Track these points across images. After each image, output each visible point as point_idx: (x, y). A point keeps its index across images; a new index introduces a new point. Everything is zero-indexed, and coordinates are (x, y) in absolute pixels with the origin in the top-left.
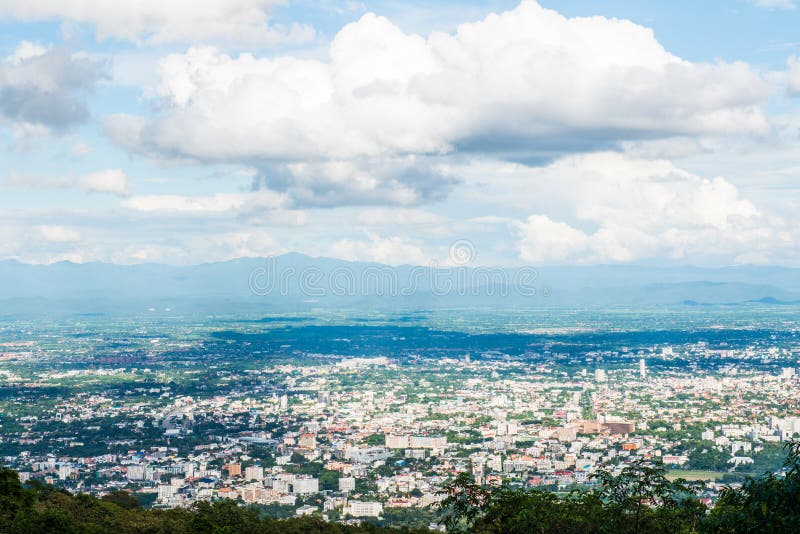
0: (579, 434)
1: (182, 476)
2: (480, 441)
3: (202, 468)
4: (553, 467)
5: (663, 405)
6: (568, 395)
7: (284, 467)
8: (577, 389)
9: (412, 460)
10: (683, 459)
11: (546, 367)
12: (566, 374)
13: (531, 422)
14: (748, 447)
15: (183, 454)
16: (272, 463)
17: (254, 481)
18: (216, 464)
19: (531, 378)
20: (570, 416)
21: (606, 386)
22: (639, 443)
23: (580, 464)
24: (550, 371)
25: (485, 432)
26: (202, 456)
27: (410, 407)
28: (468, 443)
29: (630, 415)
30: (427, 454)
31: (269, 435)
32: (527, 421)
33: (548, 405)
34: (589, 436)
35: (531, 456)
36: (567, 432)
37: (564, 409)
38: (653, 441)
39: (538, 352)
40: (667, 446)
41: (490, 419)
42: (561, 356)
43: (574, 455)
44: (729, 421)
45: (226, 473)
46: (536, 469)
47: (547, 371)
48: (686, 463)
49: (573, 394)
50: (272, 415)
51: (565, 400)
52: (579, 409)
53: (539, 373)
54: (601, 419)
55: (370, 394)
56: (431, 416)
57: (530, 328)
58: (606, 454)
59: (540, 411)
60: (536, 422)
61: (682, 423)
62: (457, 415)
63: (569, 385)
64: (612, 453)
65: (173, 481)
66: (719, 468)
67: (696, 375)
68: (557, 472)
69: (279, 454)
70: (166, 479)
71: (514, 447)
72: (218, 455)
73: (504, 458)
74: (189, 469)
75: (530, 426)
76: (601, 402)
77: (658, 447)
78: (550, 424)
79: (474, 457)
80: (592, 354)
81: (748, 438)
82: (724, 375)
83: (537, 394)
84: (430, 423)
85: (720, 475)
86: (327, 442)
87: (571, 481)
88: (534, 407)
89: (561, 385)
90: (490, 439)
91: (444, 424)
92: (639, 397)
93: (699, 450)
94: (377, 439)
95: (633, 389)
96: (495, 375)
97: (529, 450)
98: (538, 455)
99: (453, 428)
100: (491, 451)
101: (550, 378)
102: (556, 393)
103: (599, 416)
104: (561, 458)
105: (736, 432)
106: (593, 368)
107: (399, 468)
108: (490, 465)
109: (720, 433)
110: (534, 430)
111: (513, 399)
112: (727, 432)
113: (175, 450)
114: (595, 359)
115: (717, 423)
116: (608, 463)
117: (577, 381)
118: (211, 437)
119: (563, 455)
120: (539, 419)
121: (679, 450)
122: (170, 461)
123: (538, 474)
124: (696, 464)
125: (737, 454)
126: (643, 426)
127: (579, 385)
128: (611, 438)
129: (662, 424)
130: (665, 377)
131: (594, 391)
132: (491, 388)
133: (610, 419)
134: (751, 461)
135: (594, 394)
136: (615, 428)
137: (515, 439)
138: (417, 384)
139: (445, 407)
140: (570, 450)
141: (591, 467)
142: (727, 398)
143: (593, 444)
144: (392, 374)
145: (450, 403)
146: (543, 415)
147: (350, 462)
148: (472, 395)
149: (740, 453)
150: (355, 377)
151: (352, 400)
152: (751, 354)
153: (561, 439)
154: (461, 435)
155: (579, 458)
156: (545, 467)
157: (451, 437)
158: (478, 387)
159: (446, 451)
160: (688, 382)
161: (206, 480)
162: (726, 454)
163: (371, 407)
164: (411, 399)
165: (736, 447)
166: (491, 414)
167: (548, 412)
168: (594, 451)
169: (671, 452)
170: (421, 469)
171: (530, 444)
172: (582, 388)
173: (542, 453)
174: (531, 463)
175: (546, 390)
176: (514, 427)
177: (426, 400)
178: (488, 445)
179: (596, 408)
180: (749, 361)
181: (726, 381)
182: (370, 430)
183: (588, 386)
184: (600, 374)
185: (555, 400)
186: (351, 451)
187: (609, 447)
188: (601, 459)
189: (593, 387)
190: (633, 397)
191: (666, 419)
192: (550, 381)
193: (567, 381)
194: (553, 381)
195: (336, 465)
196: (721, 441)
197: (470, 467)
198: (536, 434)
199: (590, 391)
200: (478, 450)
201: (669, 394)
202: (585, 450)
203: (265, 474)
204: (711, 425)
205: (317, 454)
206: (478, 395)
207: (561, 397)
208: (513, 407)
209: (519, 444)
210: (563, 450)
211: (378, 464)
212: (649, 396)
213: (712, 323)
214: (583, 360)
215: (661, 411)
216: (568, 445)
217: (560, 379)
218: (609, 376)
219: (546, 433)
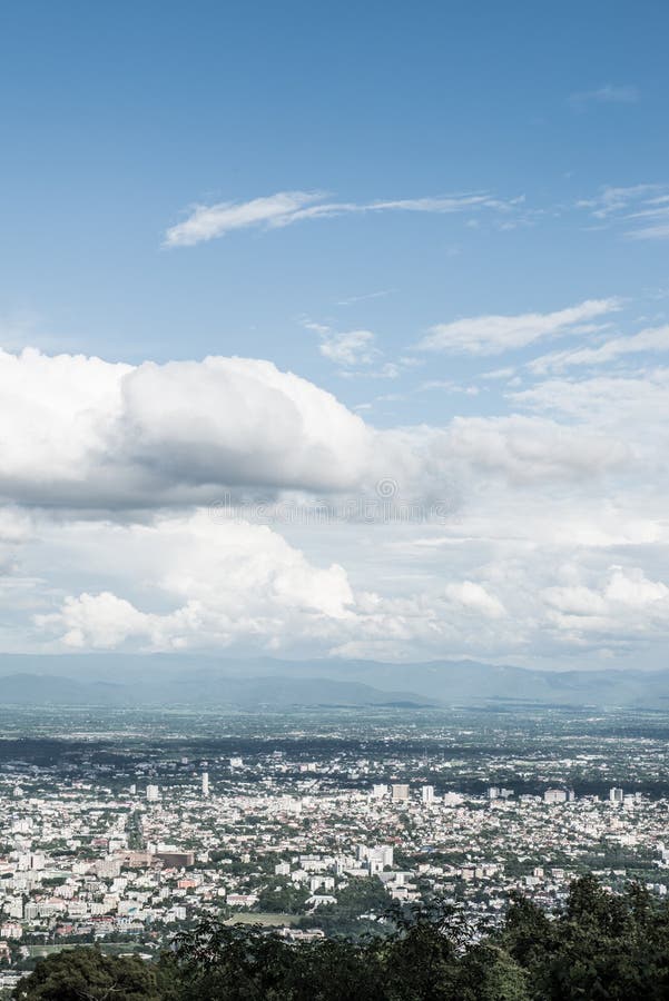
0: (123, 869)
4: (89, 911)
5: (229, 831)
6: (111, 818)
8: (122, 810)
10: (251, 899)
11: (84, 783)
12: (109, 791)
13: (62, 854)
14: (330, 883)
19: (65, 796)
20: (114, 845)
21: (159, 807)
22: (196, 879)
23: (124, 907)
24: (89, 787)
25: (2, 866)
29: (189, 844)
32: (57, 850)
33: (86, 831)
34: (136, 870)
35: (61, 897)
36: (109, 865)
37: (106, 836)
38: (216, 877)
39: (75, 763)
40: (233, 883)
41: (9, 849)
42: (104, 768)
43: (117, 895)
44: (309, 851)
46: (67, 914)
47: (85, 787)
48: (256, 904)
49: (117, 817)
51: (108, 824)
52: (124, 836)
53: (76, 790)
54: (151, 848)
57: (65, 732)
58: (157, 894)
59: (75, 838)
60: (69, 853)
61: (252, 853)
63: (113, 805)
64: (165, 892)
66: (295, 911)
67: (270, 793)
68: (95, 918)
71: (39, 886)
73: (26, 900)
75: (61, 858)
76: (153, 826)
77: (221, 883)
78: (87, 855)
80: (144, 765)
81: (331, 872)
82: (304, 794)
83: (72, 816)
85: (296, 918)
87: (112, 929)
88: (67, 833)
89: (103, 805)
90: (9, 876)
92: (200, 821)
93: (272, 889)
95: (193, 811)
96: (19, 791)
97: (59, 890)
98: (71, 896)
100: (9, 891)
101: (89, 796)
102: (96, 815)
103: (149, 845)
104: (100, 900)
105: (318, 865)
106: (143, 784)
108: (6, 909)
109: (297, 867)
110: (67, 864)
111: (41, 823)
112: (306, 865)
114: (146, 773)
115: (295, 854)
116: (159, 906)
117: (123, 800)
119: (103, 895)
120: (73, 849)
121: (246, 888)
123: (70, 920)
124: (266, 905)
125: (318, 892)
126: (204, 858)
127: (127, 806)
128: (163, 873)
129: (227, 855)
130: (232, 795)
131: (144, 812)
132: (12, 809)
133: (163, 848)
134: (333, 900)
135: (144, 818)
136: (168, 861)
137: (41, 875)
140: (112, 889)
141: (138, 911)
142: (307, 822)
143: (143, 881)
146: (78, 843)
149: (321, 891)
152: (337, 767)
153: (100, 875)
155: (122, 899)
156: (78, 911)
160: (260, 802)
162: (304, 892)
165: (316, 884)
166: (11, 842)
167: (86, 840)
168: (142, 889)
169: (238, 890)
171: (60, 881)
172: (129, 810)
173: (76, 893)
174: (61, 906)
175: (83, 812)
176: (41, 859)
178: (5, 882)
179: (145, 834)
180: (335, 776)
181: (306, 800)
183: (137, 806)
184: (153, 792)
185: (94, 824)
187: (161, 885)
188: (150, 900)
189: (143, 808)
190: (193, 820)
191: (232, 848)
192: (89, 800)
193: (111, 800)
194: (93, 800)
196: (298, 876)
198: (69, 868)
199: (139, 813)
201: (237, 817)
202: (130, 889)
204: (287, 855)
207: (102, 821)
208: (40, 834)
209: (46, 882)
210: (103, 888)
212: (213, 820)
213: (291, 728)
214: (132, 773)
215: (226, 839)
216: (109, 882)
217: (102, 797)
218: (164, 794)
219: (81, 867)
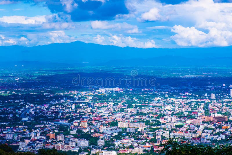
0: (203, 122)
1: (29, 138)
2: (160, 125)
3: (38, 135)
4: (192, 136)
6: (199, 105)
7: (73, 135)
8: (202, 102)
9: (130, 133)
11: (189, 93)
12: (198, 95)
13: (182, 117)
15: (30, 129)
16: (68, 134)
17: (60, 141)
18: (44, 133)
19: (183, 97)
20: (199, 114)
21: (215, 101)
22: (229, 126)
23: (203, 135)
24: (191, 94)
25: (162, 121)
26: (38, 130)
27: (129, 110)
28: (154, 126)
29: (226, 114)
30: (136, 130)
31: (67, 122)
32: (180, 116)
33: (190, 109)
34: (208, 123)
35: (182, 131)
36: (198, 121)
37: (197, 111)
39: (186, 86)
41: (164, 115)
42: (196, 88)
43: (201, 131)
45: (48, 138)
46: (184, 137)
47: (189, 94)
49: (201, 104)
50: (68, 113)
51: (197, 107)
52: (203, 111)
53: (186, 95)
54: (213, 115)
55: (111, 103)
56: (138, 114)
57: (182, 75)
58: (215, 131)
59: (186, 112)
60: (184, 117)
62: (150, 113)
63: (199, 100)
64: (217, 130)
65: (26, 140)
68: (193, 138)
69: (71, 130)
70: (23, 140)
71: (174, 128)
72: (45, 129)
73: (170, 132)
74: (33, 135)
75: (182, 118)
76: (213, 108)
78: (190, 117)
79: (157, 132)
80: (210, 87)
83: (185, 104)
84: (137, 117)
86: (93, 125)
87: (199, 142)
88: (183, 110)
89: (196, 100)
90: (164, 124)
91: (144, 118)
92: (230, 106)
94: (114, 124)
95: (227, 102)
96: (167, 96)
97: (181, 129)
98: (185, 131)
99: (148, 119)
100: (164, 129)
101: (191, 97)
102: (193, 104)
103: (212, 114)
104: (195, 132)
106: (209, 94)
107: (124, 136)
108: (164, 135)
110: (184, 120)
111: (174, 107)
113: (26, 127)
114: (211, 89)
116: (216, 134)
117: (202, 99)
118: (42, 122)
119: (196, 131)
120: (186, 115)
122: (24, 132)
123: (185, 139)
126: (231, 118)
127: (204, 101)
128: (217, 124)
131: (210, 103)
132: (165, 102)
133: (216, 115)
135: (210, 105)
136: (219, 120)
137: (175, 124)
138: (132, 100)
139: (145, 110)
140: (199, 129)
141: (208, 136)
143: (209, 126)
144: (121, 95)
145: (147, 108)
146: (187, 113)
147: (102, 133)
148: (157, 105)
150: (105, 96)
151: (103, 107)
153: (195, 124)
154: (151, 122)
155: (203, 132)
156: (188, 136)
157: (147, 123)
158: (159, 101)
159: (145, 129)
161: (40, 140)
163: (112, 109)
164: (130, 106)
166: (165, 113)
167: (190, 112)
170: (134, 137)
171: (182, 126)
172: (205, 102)
173: (187, 130)
174: (182, 134)
175: (189, 103)
176: (174, 119)
177: (136, 107)
178: (163, 126)
179: (211, 110)
182: (111, 120)
183: (207, 101)
184: (213, 96)
185: (193, 107)
186: (103, 129)
187: (216, 128)
188: (212, 133)
189: (210, 101)
190: (227, 106)
192: (191, 99)
193: (198, 99)
194: (192, 99)
195: (96, 135)
197: (155, 136)
198: (185, 122)
199: (208, 103)
200: (159, 129)
202: (206, 129)
203: (65, 138)
205: (88, 130)
206: (159, 105)
207: (195, 106)
208: (174, 110)
209: (177, 126)
210: (196, 129)
211: (115, 134)
214: (206, 90)
216: (198, 127)
217: (195, 98)
218: (217, 97)
219: (189, 122)
